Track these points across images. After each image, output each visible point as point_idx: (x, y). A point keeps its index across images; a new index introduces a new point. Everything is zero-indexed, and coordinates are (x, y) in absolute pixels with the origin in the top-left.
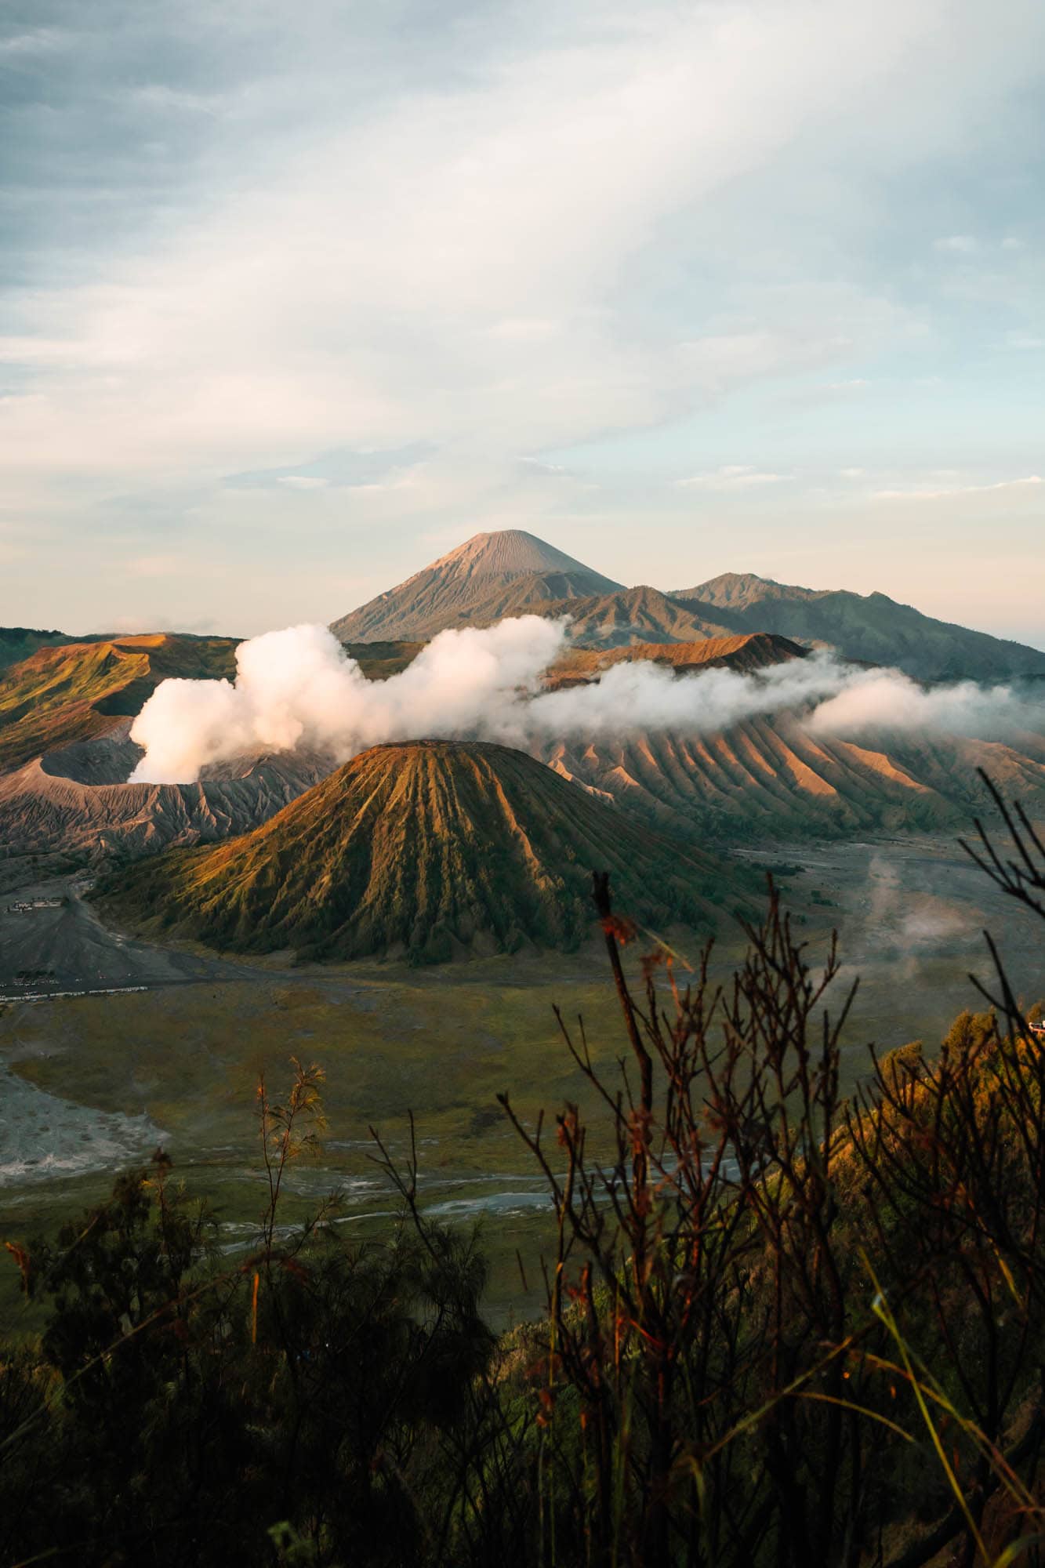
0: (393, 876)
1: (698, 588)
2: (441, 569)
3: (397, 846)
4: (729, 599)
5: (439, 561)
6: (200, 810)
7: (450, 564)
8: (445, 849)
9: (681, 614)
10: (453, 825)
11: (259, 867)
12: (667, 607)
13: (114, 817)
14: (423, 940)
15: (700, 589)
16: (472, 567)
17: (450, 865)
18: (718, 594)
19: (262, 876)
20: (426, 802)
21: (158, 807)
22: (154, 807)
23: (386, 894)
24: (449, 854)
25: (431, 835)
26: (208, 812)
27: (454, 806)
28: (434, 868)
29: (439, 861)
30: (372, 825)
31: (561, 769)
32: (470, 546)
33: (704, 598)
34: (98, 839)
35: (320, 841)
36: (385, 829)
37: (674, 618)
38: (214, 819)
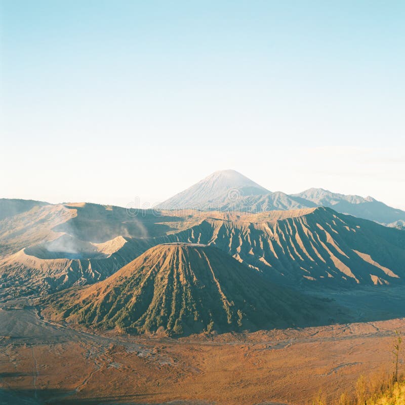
0: (162, 298)
1: (301, 194)
2: (202, 184)
3: (164, 286)
4: (312, 198)
5: (201, 181)
6: (88, 270)
7: (206, 182)
8: (184, 288)
9: (293, 202)
10: (189, 278)
11: (106, 294)
12: (288, 199)
13: (52, 272)
14: (172, 326)
15: (302, 194)
16: (214, 183)
17: (186, 294)
18: (308, 196)
19: (107, 297)
20: (177, 268)
21: (71, 269)
22: (69, 269)
23: (158, 306)
24: (186, 290)
25: (179, 282)
26: (91, 271)
27: (189, 271)
28: (179, 296)
29: (181, 292)
30: (154, 277)
31: (238, 258)
32: (214, 176)
33: (303, 197)
34: (44, 281)
35: (132, 283)
36: (159, 279)
37: (290, 203)
38: (93, 274)
